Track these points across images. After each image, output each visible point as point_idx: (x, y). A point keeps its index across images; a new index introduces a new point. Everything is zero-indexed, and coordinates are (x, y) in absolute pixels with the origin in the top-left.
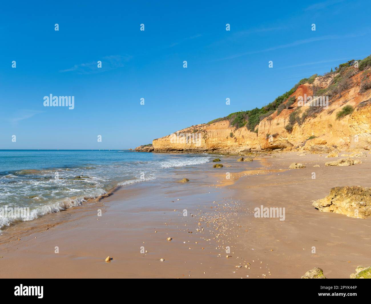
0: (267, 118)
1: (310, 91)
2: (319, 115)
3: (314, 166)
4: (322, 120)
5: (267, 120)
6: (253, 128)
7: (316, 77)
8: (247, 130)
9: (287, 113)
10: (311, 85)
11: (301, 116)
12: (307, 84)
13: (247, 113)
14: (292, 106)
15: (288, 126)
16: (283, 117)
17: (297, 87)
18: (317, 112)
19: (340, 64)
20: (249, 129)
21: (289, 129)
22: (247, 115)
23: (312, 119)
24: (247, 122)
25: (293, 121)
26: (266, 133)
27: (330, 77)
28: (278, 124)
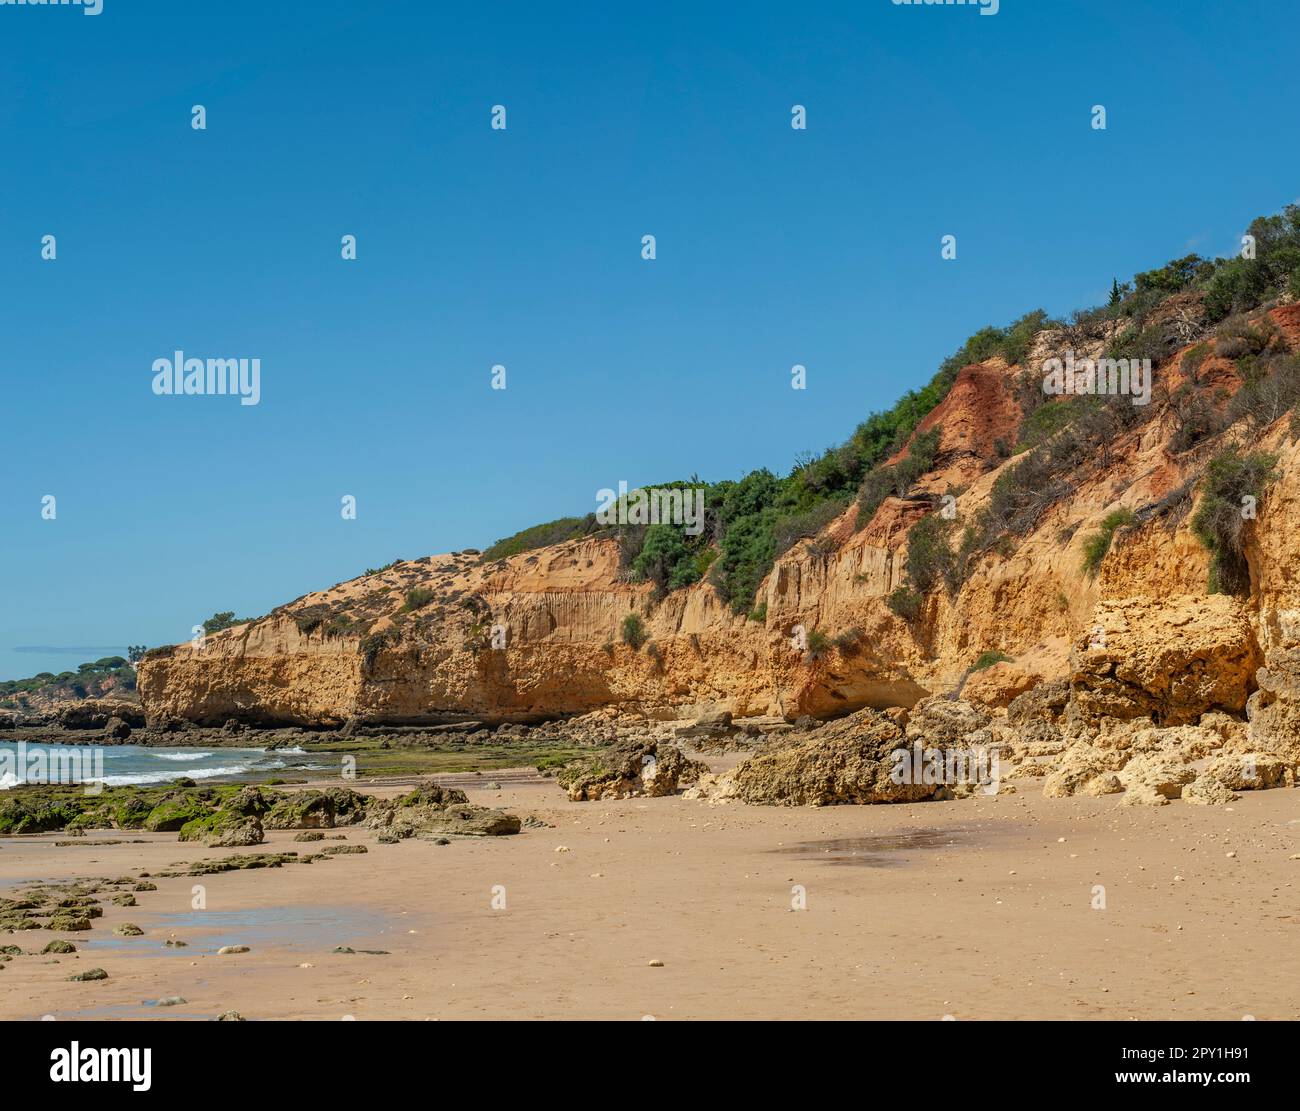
0: (808, 542)
1: (1010, 402)
2: (1023, 546)
4: (1033, 571)
5: (810, 550)
6: (748, 595)
7: (1038, 328)
8: (717, 603)
9: (899, 520)
10: (1017, 372)
11: (956, 541)
12: (995, 363)
13: (719, 503)
14: (927, 480)
15: (900, 594)
16: (881, 543)
17: (950, 375)
18: (1021, 533)
20: (726, 596)
23: (997, 562)
24: (715, 556)
28: (861, 580)
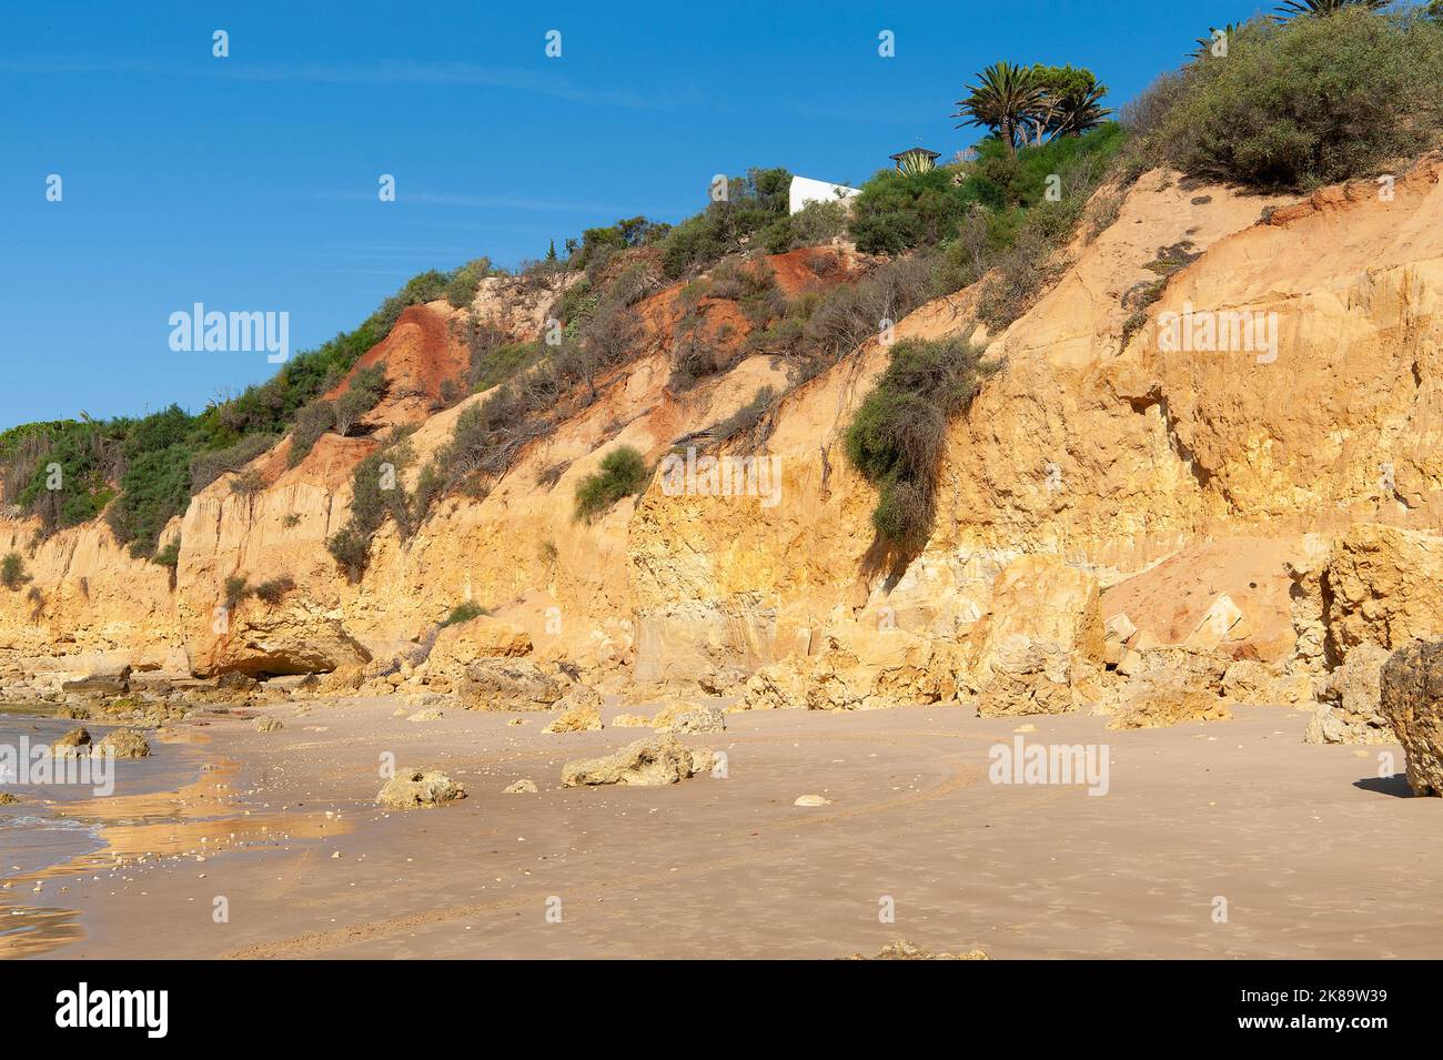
0: (231, 476)
1: (456, 345)
2: (497, 487)
3: (510, 789)
4: (510, 513)
5: (235, 487)
6: (150, 536)
7: (485, 275)
8: (112, 543)
9: (340, 458)
10: (463, 315)
11: (412, 480)
12: (440, 307)
13: (119, 437)
14: (368, 418)
15: (343, 537)
16: (319, 480)
17: (393, 314)
18: (491, 471)
19: (588, 228)
20: (123, 537)
21: (352, 558)
22: (119, 448)
23: (464, 503)
24: (112, 492)
25: (371, 507)
26: (226, 570)
27: (546, 286)
28: (293, 521)
